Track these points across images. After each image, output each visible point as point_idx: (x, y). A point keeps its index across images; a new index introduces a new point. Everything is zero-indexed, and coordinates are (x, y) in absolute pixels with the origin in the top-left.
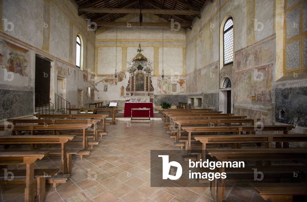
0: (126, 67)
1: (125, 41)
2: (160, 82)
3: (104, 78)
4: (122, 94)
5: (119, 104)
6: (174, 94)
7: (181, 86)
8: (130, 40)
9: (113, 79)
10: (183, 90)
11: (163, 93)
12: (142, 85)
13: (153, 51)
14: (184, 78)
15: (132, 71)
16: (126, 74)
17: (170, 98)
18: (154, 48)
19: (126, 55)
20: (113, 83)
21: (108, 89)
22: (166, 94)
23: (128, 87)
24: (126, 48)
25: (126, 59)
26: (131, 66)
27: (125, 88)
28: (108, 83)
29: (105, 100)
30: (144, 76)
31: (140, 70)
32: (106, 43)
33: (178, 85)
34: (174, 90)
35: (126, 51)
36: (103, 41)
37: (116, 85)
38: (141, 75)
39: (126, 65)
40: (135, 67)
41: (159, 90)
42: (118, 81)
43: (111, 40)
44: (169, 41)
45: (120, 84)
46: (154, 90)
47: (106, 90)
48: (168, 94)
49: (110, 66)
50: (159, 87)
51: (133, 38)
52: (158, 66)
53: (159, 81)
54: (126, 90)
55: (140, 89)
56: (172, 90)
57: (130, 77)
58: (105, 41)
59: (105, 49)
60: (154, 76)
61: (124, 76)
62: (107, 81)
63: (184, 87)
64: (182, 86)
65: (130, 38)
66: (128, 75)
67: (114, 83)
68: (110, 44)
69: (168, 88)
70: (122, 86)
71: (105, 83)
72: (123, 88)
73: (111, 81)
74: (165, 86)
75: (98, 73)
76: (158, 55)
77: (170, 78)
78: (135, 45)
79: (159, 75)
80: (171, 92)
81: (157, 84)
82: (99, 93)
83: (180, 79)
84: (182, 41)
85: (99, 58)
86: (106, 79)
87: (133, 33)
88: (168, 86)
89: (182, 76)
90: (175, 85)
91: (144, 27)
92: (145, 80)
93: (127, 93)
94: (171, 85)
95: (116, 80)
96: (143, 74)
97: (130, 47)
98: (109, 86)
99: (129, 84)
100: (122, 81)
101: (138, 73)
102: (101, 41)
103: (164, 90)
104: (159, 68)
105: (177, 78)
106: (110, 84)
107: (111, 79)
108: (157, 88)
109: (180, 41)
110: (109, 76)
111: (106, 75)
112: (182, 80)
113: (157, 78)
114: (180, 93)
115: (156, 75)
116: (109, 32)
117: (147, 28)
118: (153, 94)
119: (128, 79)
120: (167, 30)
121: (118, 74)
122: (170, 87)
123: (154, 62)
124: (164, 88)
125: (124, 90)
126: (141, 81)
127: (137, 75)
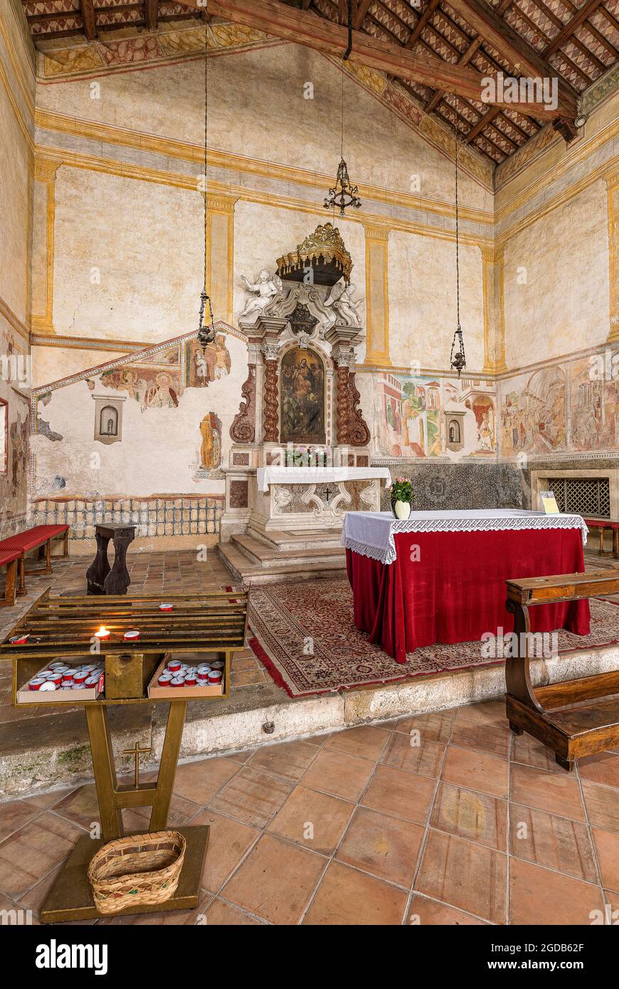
0: (230, 310)
1: (223, 165)
2: (393, 402)
3: (99, 357)
4: (210, 458)
5: (194, 513)
6: (456, 458)
7: (480, 424)
8: (248, 161)
9: (155, 372)
10: (488, 440)
11: (408, 453)
12: (315, 414)
13: (364, 243)
14: (490, 389)
15: (261, 331)
16: (227, 344)
17: (438, 478)
18: (369, 228)
19: (230, 240)
20: (154, 393)
21: (125, 429)
22: (423, 461)
23: (244, 420)
24: (230, 203)
25: (230, 263)
26: (263, 302)
27: (227, 422)
28: (123, 393)
29: (103, 494)
30: (321, 367)
31: (302, 334)
32: (107, 148)
33: (469, 420)
35: (231, 222)
36: (90, 136)
37: (176, 402)
38: (309, 361)
39: (230, 295)
40: (281, 313)
41: (392, 438)
42: (184, 384)
43: (138, 141)
44: (430, 206)
45: (196, 402)
46: (372, 439)
47: (109, 432)
48: (428, 458)
49: (133, 289)
50: (391, 428)
51: (266, 157)
52: (387, 319)
53: (389, 397)
54: (233, 435)
55: (305, 431)
56: (444, 442)
57: (252, 367)
58: (100, 134)
59: (104, 184)
60: (370, 368)
61: (221, 354)
62: (114, 376)
63: (490, 425)
64: (483, 426)
65: (248, 151)
66: (240, 352)
67: (163, 394)
68: (132, 163)
69: (431, 429)
70: (207, 414)
71: (103, 390)
72: (213, 422)
73: (144, 382)
74: (418, 419)
75: (61, 326)
76: (385, 268)
77: (434, 385)
78: (275, 197)
79: (393, 368)
80: (443, 448)
81: (380, 408)
82: (65, 447)
83: (474, 392)
84: (481, 218)
85: (65, 236)
86: (110, 367)
87: (267, 130)
88: (429, 423)
89: (483, 377)
90: (455, 419)
91: (321, 110)
92: (327, 384)
93: (236, 451)
94: (441, 416)
95: (174, 375)
96: (318, 357)
97: (249, 200)
98: (131, 409)
99: (249, 400)
100: (210, 384)
101: (292, 346)
102: (75, 132)
103: (413, 440)
104: (390, 332)
105: (465, 386)
106: (134, 400)
107: (143, 366)
108: (382, 428)
109: (472, 216)
110: (131, 347)
111: (109, 342)
112: (482, 397)
113: (380, 379)
114: (476, 456)
115: (377, 367)
116: (125, 89)
117: (332, 116)
118: (367, 457)
119: (239, 374)
120: (419, 149)
121: (183, 344)
122: (437, 425)
123: (368, 298)
124: (414, 430)
125: (220, 433)
126: (309, 393)
127: (290, 357)
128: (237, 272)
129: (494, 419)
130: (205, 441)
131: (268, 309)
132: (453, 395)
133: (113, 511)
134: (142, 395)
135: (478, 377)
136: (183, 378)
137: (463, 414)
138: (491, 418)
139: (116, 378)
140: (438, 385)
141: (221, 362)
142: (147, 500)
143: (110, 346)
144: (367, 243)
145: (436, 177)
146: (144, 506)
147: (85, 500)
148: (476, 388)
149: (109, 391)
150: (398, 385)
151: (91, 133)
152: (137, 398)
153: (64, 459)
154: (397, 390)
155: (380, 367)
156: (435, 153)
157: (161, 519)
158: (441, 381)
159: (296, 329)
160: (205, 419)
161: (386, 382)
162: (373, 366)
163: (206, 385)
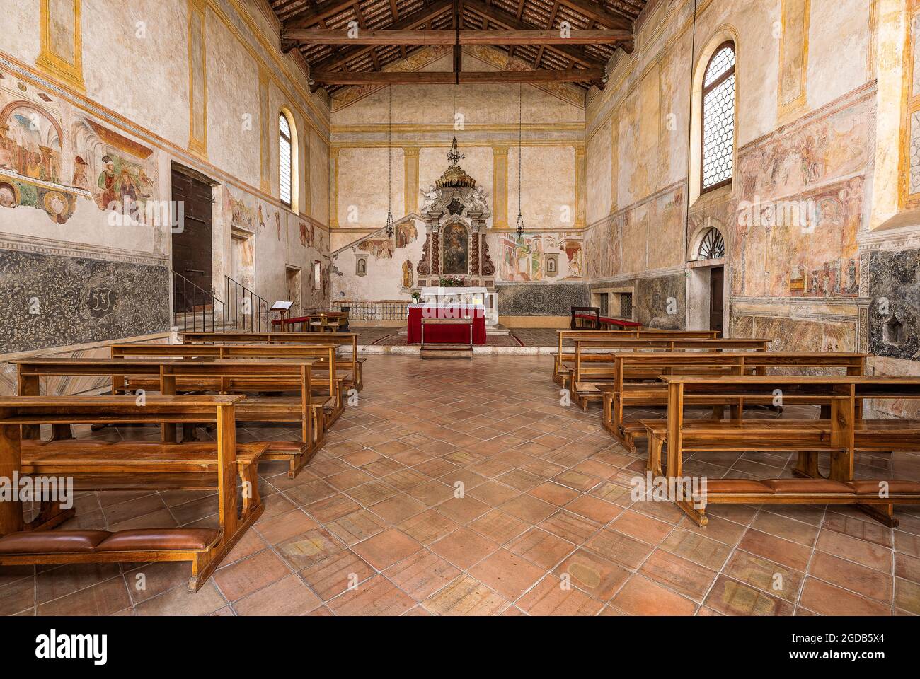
0: (417, 207)
1: (414, 131)
2: (510, 249)
3: (357, 236)
4: (407, 283)
5: (400, 310)
6: (552, 281)
7: (570, 260)
8: (426, 126)
9: (382, 241)
10: (576, 270)
11: (519, 279)
12: (462, 258)
13: (493, 158)
14: (579, 237)
15: (432, 217)
16: (416, 225)
17: (539, 293)
18: (495, 148)
19: (417, 170)
20: (381, 251)
21: (369, 269)
22: (529, 283)
23: (424, 263)
24: (417, 151)
25: (417, 182)
26: (431, 202)
27: (415, 264)
28: (368, 252)
29: (360, 300)
31: (455, 215)
32: (360, 136)
33: (563, 257)
34: (551, 272)
35: (417, 160)
37: (391, 256)
39: (417, 198)
40: (442, 206)
41: (509, 270)
43: (373, 129)
44: (537, 128)
45: (401, 255)
46: (496, 271)
47: (362, 271)
48: (532, 282)
49: (372, 203)
50: (507, 264)
51: (435, 121)
52: (506, 201)
53: (507, 246)
54: (418, 271)
56: (544, 272)
57: (428, 235)
58: (357, 130)
59: (358, 153)
60: (495, 230)
61: (413, 230)
62: (363, 245)
63: (579, 261)
64: (573, 261)
65: (426, 120)
66: (422, 228)
67: (385, 252)
68: (370, 140)
69: (535, 264)
70: (405, 261)
71: (359, 252)
72: (409, 264)
73: (377, 246)
74: (526, 259)
75: (341, 224)
76: (506, 171)
77: (538, 237)
78: (441, 142)
79: (510, 229)
80: (543, 275)
81: (502, 253)
82: (344, 279)
83: (566, 240)
84: (576, 127)
85: (342, 181)
86: (362, 240)
87: (436, 106)
88: (533, 261)
89: (574, 230)
90: (553, 256)
91: (467, 87)
93: (419, 279)
94: (542, 256)
95: (390, 242)
96: (464, 227)
97: (427, 147)
98: (371, 259)
99: (426, 253)
100: (407, 245)
101: (449, 223)
102: (346, 132)
103: (522, 271)
104: (508, 208)
105: (560, 237)
106: (372, 256)
107: (376, 239)
108: (502, 265)
109: (568, 127)
110: (370, 231)
111: (361, 229)
112: (572, 243)
113: (502, 237)
114: (567, 280)
115: (500, 229)
116: (367, 105)
117: (474, 88)
118: (492, 281)
119: (422, 239)
120: (530, 93)
122: (540, 262)
123: (495, 190)
124: (523, 265)
125: (412, 270)
126: (459, 247)
127: (448, 229)
128: (421, 186)
129: (580, 257)
130: (405, 274)
131: (434, 206)
132: (551, 243)
133: (364, 308)
134: (376, 253)
135: (570, 230)
136: (394, 243)
137: (557, 254)
138: (579, 256)
139: (365, 246)
140: (541, 237)
141: (413, 234)
142: (378, 303)
143: (362, 230)
144: (495, 158)
145: (542, 108)
146: (377, 306)
147: (352, 302)
148: (569, 237)
149: (361, 252)
150: (514, 239)
151: (352, 131)
152: (374, 255)
153: (344, 284)
154: (513, 242)
155: (502, 229)
156: (541, 93)
157: (385, 312)
158: (543, 235)
159: (452, 213)
160: (405, 263)
161: (506, 238)
162: (497, 229)
163: (405, 246)
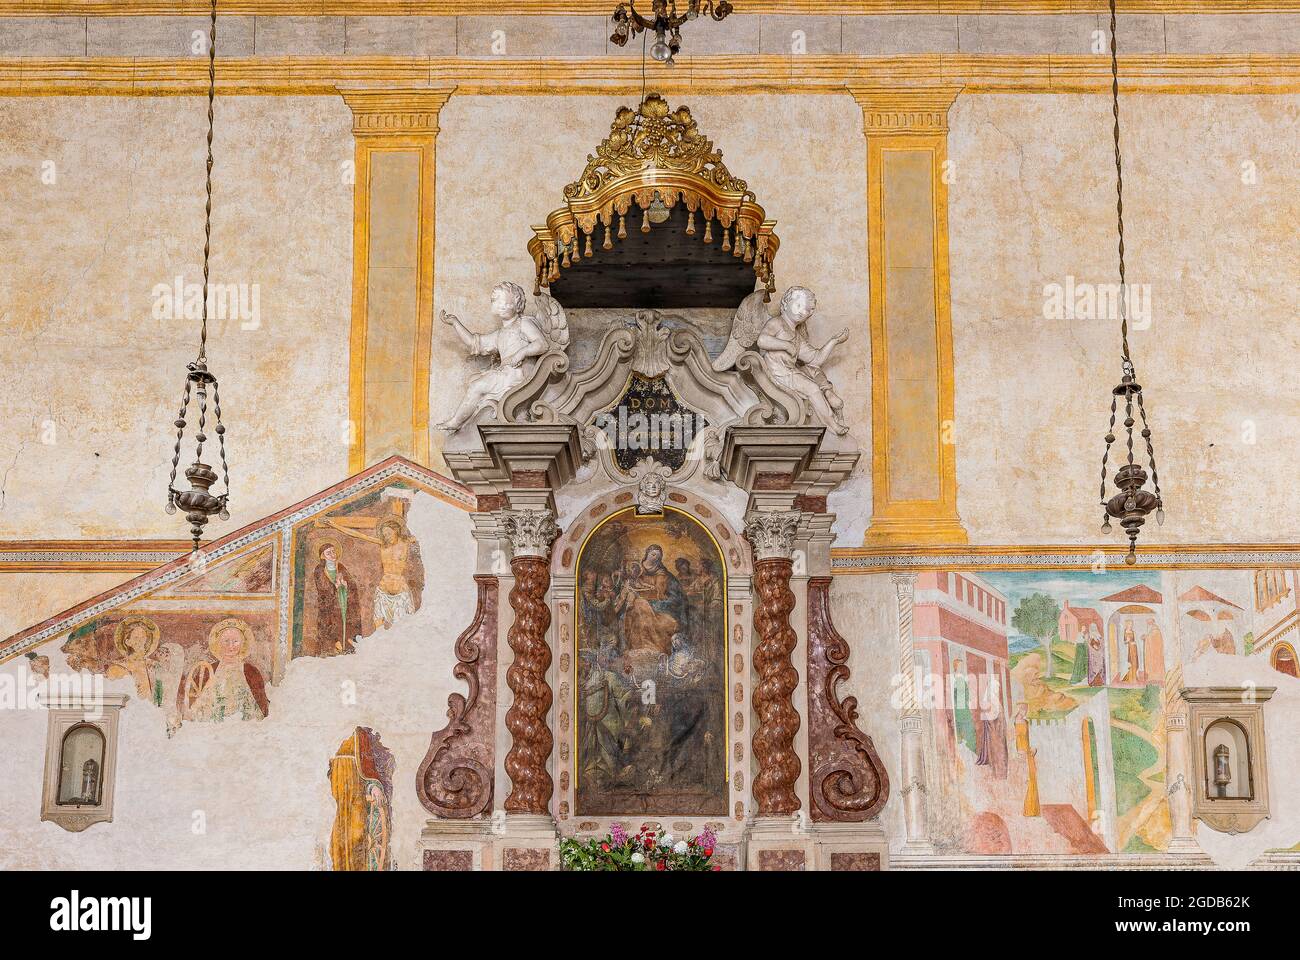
0: (420, 419)
2: (977, 667)
9: (208, 620)
11: (1038, 843)
12: (694, 720)
16: (412, 522)
18: (875, 100)
19: (426, 215)
20: (202, 679)
21: (121, 785)
23: (462, 748)
24: (426, 110)
25: (424, 284)
26: (503, 385)
27: (408, 754)
30: (711, 565)
31: (647, 466)
32: (98, 29)
34: (1227, 799)
35: (427, 165)
37: (262, 703)
39: (421, 375)
41: (972, 790)
45: (319, 700)
46: (894, 800)
48: (1114, 857)
52: (948, 392)
53: (959, 649)
54: (426, 795)
55: (656, 776)
56: (1183, 800)
57: (486, 583)
61: (395, 555)
66: (450, 541)
67: (228, 681)
69: (1129, 756)
70: (350, 733)
72: (368, 756)
73: (176, 649)
74: (1073, 723)
76: (941, 225)
77: (1140, 601)
79: (973, 551)
80: (1183, 823)
86: (89, 613)
88: (1119, 735)
90: (1233, 710)
92: (733, 619)
93: (434, 844)
94: (1168, 707)
95: (258, 625)
96: (700, 536)
97: (482, 91)
98: (139, 728)
99: (477, 689)
100: (361, 643)
101: (614, 510)
103: (1054, 792)
105: (1267, 596)
106: (149, 703)
107: (177, 606)
108: (932, 760)
110: (142, 559)
111: (88, 545)
113: (926, 592)
115: (913, 550)
118: (874, 857)
119: (449, 605)
121: (288, 533)
122: (1155, 739)
123: (878, 329)
124: (1059, 761)
125: (386, 788)
126: (669, 651)
130: (344, 814)
132: (1218, 628)
134: (171, 689)
136: (284, 631)
137: (1262, 693)
140: (1156, 598)
141: (394, 578)
144: (872, 155)
150: (996, 608)
152: (158, 697)
154: (991, 624)
155: (925, 551)
158: (1166, 585)
159: (627, 454)
160: (345, 750)
161: (949, 601)
162: (896, 550)
163: (349, 649)
